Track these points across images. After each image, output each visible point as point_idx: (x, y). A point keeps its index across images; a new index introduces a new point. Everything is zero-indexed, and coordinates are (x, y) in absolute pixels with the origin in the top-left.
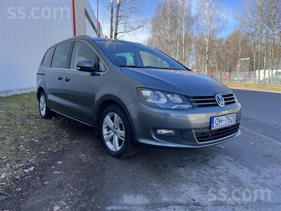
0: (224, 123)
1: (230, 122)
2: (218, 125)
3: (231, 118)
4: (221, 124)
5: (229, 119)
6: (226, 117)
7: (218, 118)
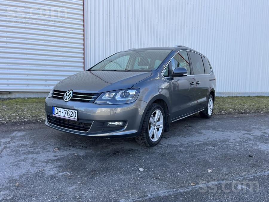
0: (63, 115)
1: (70, 117)
2: (58, 114)
3: (71, 113)
4: (60, 115)
5: (68, 113)
6: (65, 110)
7: (58, 108)
